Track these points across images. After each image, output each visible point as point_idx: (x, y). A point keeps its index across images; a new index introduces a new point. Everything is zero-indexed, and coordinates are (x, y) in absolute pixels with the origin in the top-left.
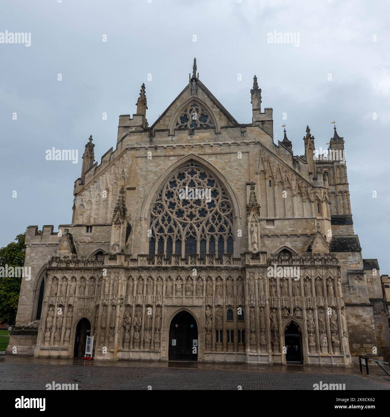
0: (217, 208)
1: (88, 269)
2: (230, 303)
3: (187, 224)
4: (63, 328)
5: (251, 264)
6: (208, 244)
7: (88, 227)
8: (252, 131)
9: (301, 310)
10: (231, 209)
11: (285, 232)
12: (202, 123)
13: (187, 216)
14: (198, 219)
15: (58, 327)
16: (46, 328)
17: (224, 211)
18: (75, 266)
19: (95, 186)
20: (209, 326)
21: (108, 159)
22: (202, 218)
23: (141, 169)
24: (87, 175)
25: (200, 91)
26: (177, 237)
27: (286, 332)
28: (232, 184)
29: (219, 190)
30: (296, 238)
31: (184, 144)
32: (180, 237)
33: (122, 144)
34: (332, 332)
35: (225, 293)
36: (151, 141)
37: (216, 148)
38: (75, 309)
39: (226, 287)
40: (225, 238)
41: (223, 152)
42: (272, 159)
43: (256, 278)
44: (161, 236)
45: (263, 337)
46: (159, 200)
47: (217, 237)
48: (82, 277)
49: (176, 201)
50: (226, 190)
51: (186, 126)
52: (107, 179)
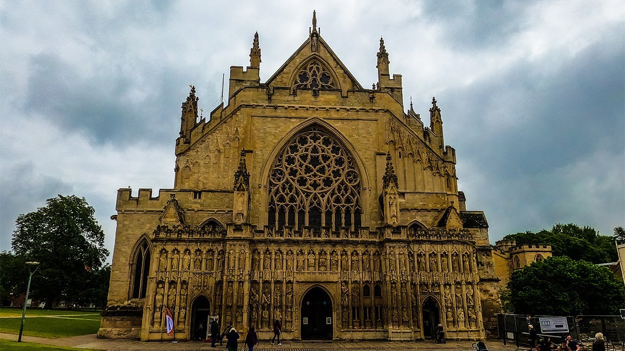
0: (343, 177)
2: (367, 278)
3: (311, 193)
4: (177, 308)
5: (392, 238)
6: (333, 216)
7: (195, 192)
8: (381, 98)
9: (439, 286)
10: (359, 180)
11: (415, 206)
12: (324, 84)
13: (310, 185)
14: (322, 189)
15: (170, 306)
16: (155, 307)
17: (350, 181)
18: (189, 236)
19: (203, 145)
20: (346, 303)
21: (220, 115)
22: (327, 188)
23: (258, 130)
24: (193, 133)
25: (322, 47)
26: (299, 207)
27: (424, 307)
28: (361, 153)
29: (345, 158)
30: (426, 213)
31: (307, 106)
32: (304, 207)
33: (235, 100)
34: (469, 307)
35: (361, 268)
36: (270, 99)
37: (343, 112)
38: (190, 286)
39: (363, 262)
40: (353, 210)
41: (350, 118)
42: (402, 129)
43: (397, 253)
44: (282, 206)
45: (405, 314)
46: (278, 166)
47: (344, 209)
48: (198, 250)
49: (298, 168)
50: (353, 159)
51: (306, 85)
52: (218, 138)
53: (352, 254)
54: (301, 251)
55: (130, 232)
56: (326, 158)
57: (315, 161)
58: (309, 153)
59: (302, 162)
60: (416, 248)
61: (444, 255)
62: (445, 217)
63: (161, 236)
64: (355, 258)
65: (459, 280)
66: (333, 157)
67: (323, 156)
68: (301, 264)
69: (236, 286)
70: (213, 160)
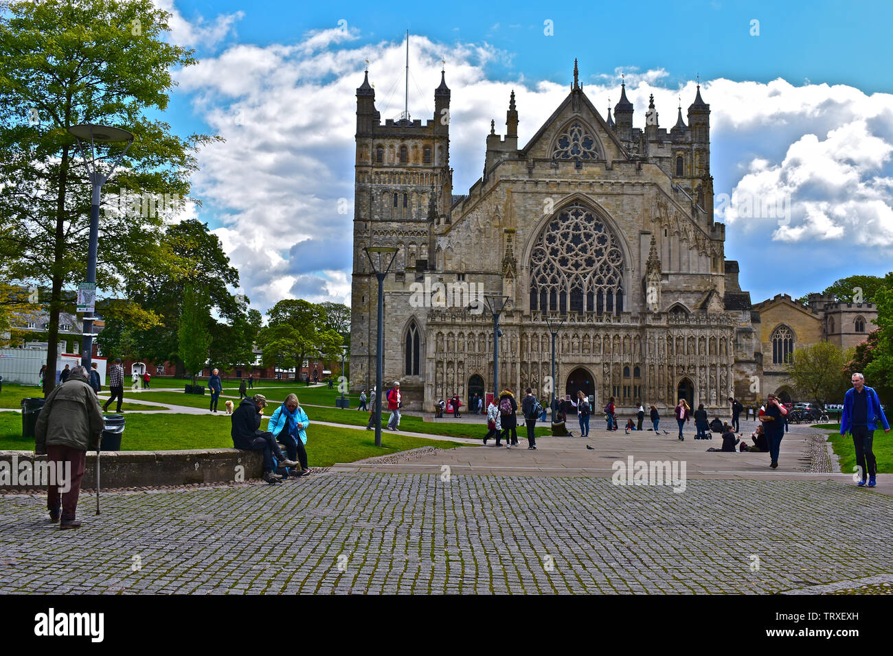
0: (605, 257)
1: (477, 325)
2: (627, 361)
3: (572, 274)
4: (456, 385)
5: (653, 324)
6: (595, 297)
7: (459, 275)
8: (649, 170)
9: (695, 367)
10: (622, 260)
11: (679, 287)
12: (587, 150)
13: (572, 265)
14: (584, 269)
15: (450, 382)
16: (436, 384)
17: (613, 261)
19: (464, 225)
20: (607, 382)
21: (478, 193)
22: (589, 269)
23: (519, 207)
24: (453, 212)
25: (585, 108)
26: (561, 288)
27: (679, 387)
28: (623, 231)
29: (608, 236)
30: (689, 295)
31: (570, 180)
32: (565, 288)
33: (494, 176)
34: (721, 387)
35: (622, 351)
36: (530, 173)
37: (607, 187)
38: (466, 366)
39: (624, 345)
40: (615, 291)
41: (615, 192)
42: (669, 204)
43: (657, 339)
44: (544, 288)
45: (661, 392)
46: (539, 245)
47: (606, 290)
48: (471, 333)
49: (559, 247)
50: (616, 237)
51: (567, 152)
52: (478, 217)
53: (614, 338)
54: (566, 335)
55: (399, 313)
56: (588, 236)
57: (576, 240)
58: (570, 230)
59: (564, 240)
60: (675, 333)
61: (702, 339)
62: (707, 300)
63: (437, 320)
64: (617, 342)
65: (714, 362)
66: (596, 234)
67: (585, 233)
68: (566, 346)
69: (509, 366)
70: (474, 240)
